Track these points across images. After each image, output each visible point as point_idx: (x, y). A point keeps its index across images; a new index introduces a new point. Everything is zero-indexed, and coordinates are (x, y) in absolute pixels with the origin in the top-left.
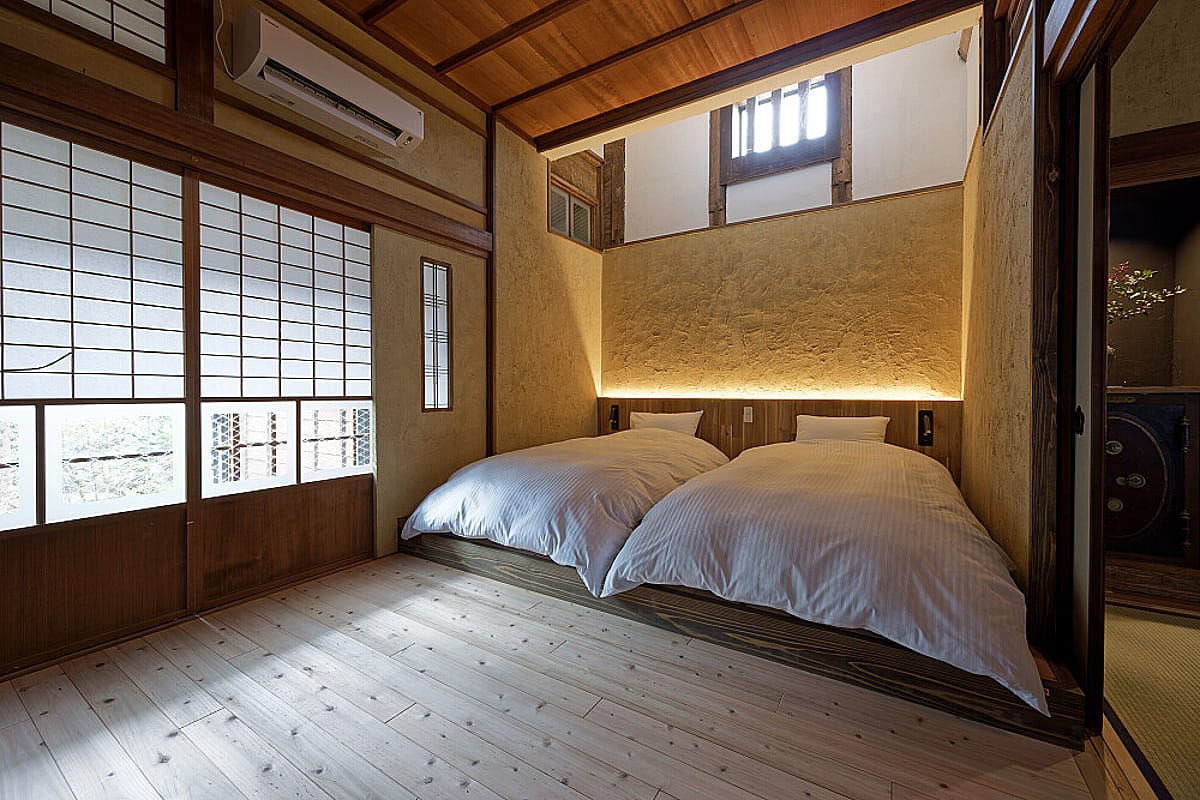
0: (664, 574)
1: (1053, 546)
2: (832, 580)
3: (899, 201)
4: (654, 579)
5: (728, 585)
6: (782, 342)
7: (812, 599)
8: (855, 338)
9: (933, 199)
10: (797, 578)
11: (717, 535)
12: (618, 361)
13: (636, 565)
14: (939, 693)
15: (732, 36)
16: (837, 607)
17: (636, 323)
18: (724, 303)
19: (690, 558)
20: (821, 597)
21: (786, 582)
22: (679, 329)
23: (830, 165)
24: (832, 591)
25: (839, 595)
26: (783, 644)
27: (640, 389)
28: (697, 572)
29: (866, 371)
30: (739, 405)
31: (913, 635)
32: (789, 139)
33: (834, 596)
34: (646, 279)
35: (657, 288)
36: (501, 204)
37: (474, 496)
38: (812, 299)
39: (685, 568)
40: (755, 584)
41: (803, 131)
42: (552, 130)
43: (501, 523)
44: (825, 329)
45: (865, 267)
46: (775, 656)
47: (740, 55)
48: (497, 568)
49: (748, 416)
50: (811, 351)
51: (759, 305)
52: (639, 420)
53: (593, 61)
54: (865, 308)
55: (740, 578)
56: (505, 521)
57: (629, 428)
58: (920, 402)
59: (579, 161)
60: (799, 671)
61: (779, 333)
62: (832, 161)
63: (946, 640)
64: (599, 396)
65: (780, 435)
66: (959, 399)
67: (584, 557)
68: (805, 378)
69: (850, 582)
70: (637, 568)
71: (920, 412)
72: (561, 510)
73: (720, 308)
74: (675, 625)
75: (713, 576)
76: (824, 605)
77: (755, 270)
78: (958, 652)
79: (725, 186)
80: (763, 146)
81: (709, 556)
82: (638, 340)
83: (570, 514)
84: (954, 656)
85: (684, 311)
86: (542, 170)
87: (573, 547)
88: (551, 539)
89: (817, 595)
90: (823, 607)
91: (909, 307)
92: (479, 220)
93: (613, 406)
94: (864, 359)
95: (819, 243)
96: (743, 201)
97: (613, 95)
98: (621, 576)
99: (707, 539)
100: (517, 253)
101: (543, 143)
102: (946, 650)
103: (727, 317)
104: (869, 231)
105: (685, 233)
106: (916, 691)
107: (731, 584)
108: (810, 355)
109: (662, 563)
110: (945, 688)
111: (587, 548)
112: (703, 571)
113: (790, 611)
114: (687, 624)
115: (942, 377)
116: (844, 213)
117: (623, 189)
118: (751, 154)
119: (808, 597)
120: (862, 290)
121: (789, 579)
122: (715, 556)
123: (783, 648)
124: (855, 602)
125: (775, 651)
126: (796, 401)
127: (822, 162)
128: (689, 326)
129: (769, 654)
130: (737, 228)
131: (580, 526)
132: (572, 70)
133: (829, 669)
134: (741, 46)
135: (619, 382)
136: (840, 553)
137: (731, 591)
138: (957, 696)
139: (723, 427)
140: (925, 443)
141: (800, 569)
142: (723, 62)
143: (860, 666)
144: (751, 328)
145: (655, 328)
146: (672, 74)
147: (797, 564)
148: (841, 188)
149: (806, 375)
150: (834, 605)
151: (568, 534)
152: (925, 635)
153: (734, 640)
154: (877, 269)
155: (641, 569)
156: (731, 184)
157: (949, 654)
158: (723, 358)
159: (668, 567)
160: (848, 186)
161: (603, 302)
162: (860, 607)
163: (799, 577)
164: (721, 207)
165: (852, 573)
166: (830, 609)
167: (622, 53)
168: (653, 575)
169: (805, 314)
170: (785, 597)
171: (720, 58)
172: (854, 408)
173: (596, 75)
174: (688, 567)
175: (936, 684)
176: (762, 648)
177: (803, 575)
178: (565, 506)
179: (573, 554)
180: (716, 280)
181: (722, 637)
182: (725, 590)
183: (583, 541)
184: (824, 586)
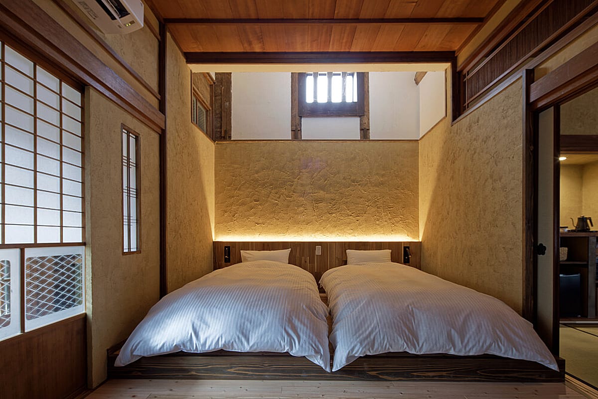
0: (382, 347)
1: (532, 302)
2: (471, 333)
3: (392, 143)
4: (376, 351)
5: (419, 346)
6: (336, 210)
7: (464, 344)
8: (373, 209)
9: (407, 146)
10: (454, 335)
11: (404, 320)
12: (228, 216)
13: (364, 345)
14: (515, 375)
15: (346, 35)
16: (477, 345)
17: (242, 193)
18: (302, 185)
19: (395, 335)
20: (468, 341)
21: (450, 339)
22: (272, 199)
23: (358, 119)
24: (473, 337)
25: (477, 339)
26: (444, 371)
27: (246, 235)
28: (401, 342)
29: (378, 227)
30: (313, 245)
31: (511, 351)
32: (337, 99)
33: (475, 339)
34: (249, 165)
35: (257, 172)
36: (169, 95)
37: (202, 319)
38: (351, 188)
39: (394, 341)
40: (434, 342)
41: (344, 97)
42: (202, 51)
43: (240, 336)
44: (358, 204)
45: (377, 174)
46: (441, 379)
47: (343, 47)
48: (232, 370)
49: (318, 251)
50: (351, 215)
51: (322, 188)
52: (249, 256)
53: (261, 17)
54: (378, 194)
55: (426, 340)
56: (243, 333)
57: (241, 262)
58: (404, 243)
59: (202, 77)
60: (450, 383)
61: (334, 205)
62: (360, 116)
63: (524, 349)
64: (214, 240)
65: (337, 261)
66: (417, 241)
67: (318, 348)
68: (348, 230)
69: (480, 331)
70: (365, 347)
71: (404, 247)
72: (289, 319)
73: (299, 188)
74: (381, 377)
75: (410, 343)
76: (471, 345)
77: (320, 168)
78: (529, 353)
79: (301, 117)
80: (322, 99)
81: (405, 332)
82: (243, 204)
83: (297, 321)
84: (529, 356)
85: (276, 187)
86: (188, 76)
87: (309, 343)
88: (290, 340)
89: (466, 341)
90: (470, 347)
91: (397, 196)
92: (155, 102)
93: (226, 247)
94: (378, 221)
95: (354, 158)
96: (311, 128)
97: (260, 42)
98: (351, 354)
99: (400, 323)
100: (177, 134)
101: (192, 58)
102: (525, 354)
103: (303, 194)
104: (379, 156)
105: (276, 140)
106: (506, 377)
107: (420, 346)
108: (351, 217)
109: (379, 341)
110: (518, 372)
111: (319, 341)
112: (405, 341)
113: (452, 352)
114: (388, 374)
115: (411, 230)
116: (366, 144)
117: (230, 104)
118: (315, 103)
119: (462, 343)
120: (376, 186)
121: (451, 336)
122: (409, 332)
123: (444, 374)
124: (485, 342)
125: (439, 376)
126: (345, 243)
127: (355, 116)
128: (280, 197)
129: (437, 378)
130: (309, 143)
131: (307, 327)
132: (243, 16)
133: (467, 377)
134: (346, 42)
135: (229, 231)
136: (469, 319)
137: (421, 349)
138: (522, 374)
139: (303, 258)
140: (406, 262)
141: (455, 329)
142: (333, 47)
143: (482, 372)
144: (318, 201)
145: (256, 197)
146: (302, 43)
147: (453, 328)
148: (365, 131)
149: (349, 228)
150: (475, 345)
151: (301, 335)
152: (516, 350)
153: (418, 376)
154: (383, 176)
155: (367, 347)
156: (304, 117)
157: (526, 356)
158: (301, 218)
159: (384, 343)
160: (368, 131)
161: (215, 177)
162: (488, 343)
163: (456, 334)
164: (299, 129)
165: (479, 327)
166: (473, 347)
167: (283, 19)
168: (375, 349)
169: (348, 195)
170: (451, 345)
171: (333, 44)
172: (374, 246)
173: (257, 26)
174: (396, 341)
175: (515, 371)
176: (433, 377)
177: (457, 333)
178: (290, 316)
179: (310, 347)
180: (296, 171)
181: (410, 376)
182: (418, 348)
183: (314, 337)
184: (468, 336)
